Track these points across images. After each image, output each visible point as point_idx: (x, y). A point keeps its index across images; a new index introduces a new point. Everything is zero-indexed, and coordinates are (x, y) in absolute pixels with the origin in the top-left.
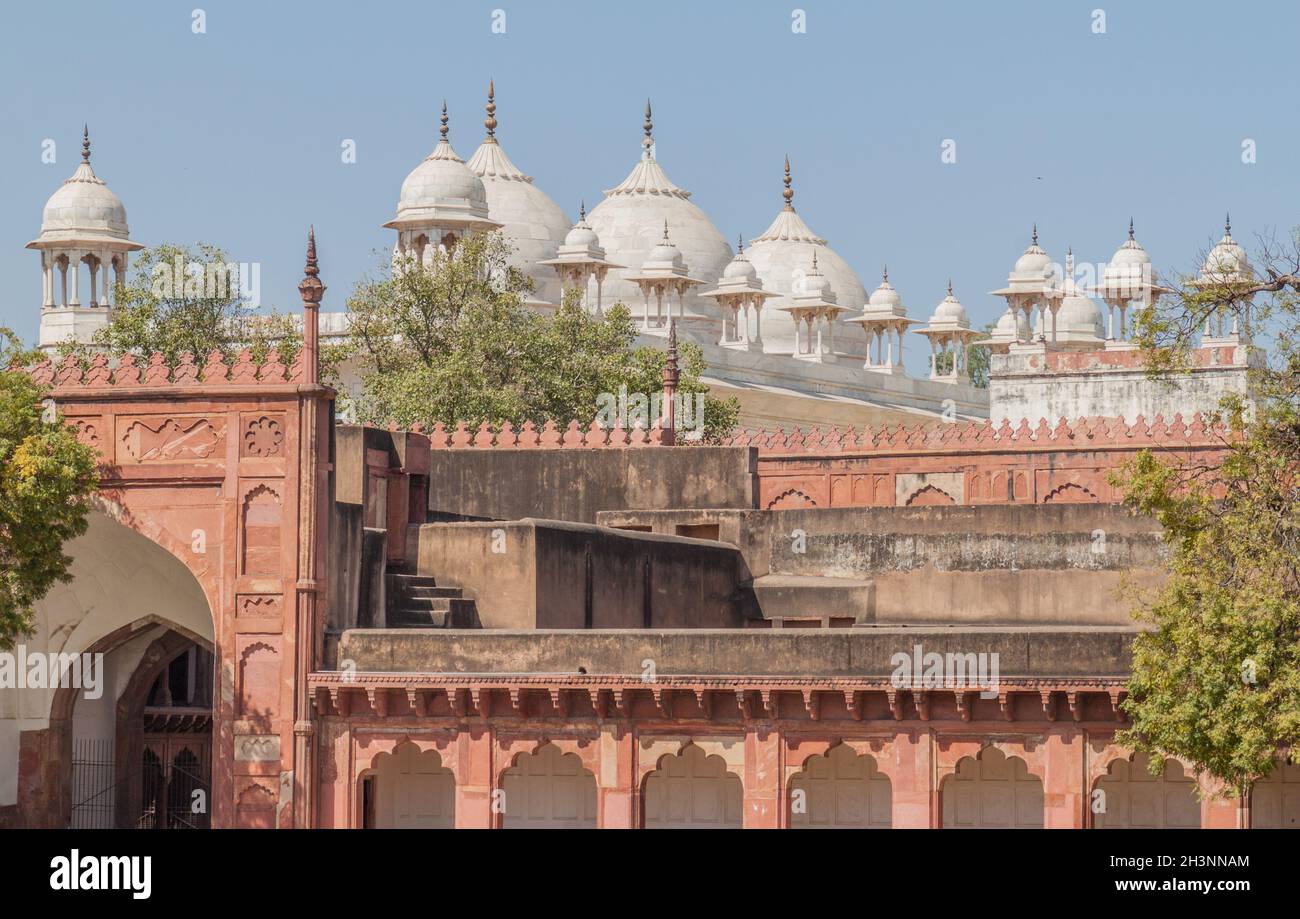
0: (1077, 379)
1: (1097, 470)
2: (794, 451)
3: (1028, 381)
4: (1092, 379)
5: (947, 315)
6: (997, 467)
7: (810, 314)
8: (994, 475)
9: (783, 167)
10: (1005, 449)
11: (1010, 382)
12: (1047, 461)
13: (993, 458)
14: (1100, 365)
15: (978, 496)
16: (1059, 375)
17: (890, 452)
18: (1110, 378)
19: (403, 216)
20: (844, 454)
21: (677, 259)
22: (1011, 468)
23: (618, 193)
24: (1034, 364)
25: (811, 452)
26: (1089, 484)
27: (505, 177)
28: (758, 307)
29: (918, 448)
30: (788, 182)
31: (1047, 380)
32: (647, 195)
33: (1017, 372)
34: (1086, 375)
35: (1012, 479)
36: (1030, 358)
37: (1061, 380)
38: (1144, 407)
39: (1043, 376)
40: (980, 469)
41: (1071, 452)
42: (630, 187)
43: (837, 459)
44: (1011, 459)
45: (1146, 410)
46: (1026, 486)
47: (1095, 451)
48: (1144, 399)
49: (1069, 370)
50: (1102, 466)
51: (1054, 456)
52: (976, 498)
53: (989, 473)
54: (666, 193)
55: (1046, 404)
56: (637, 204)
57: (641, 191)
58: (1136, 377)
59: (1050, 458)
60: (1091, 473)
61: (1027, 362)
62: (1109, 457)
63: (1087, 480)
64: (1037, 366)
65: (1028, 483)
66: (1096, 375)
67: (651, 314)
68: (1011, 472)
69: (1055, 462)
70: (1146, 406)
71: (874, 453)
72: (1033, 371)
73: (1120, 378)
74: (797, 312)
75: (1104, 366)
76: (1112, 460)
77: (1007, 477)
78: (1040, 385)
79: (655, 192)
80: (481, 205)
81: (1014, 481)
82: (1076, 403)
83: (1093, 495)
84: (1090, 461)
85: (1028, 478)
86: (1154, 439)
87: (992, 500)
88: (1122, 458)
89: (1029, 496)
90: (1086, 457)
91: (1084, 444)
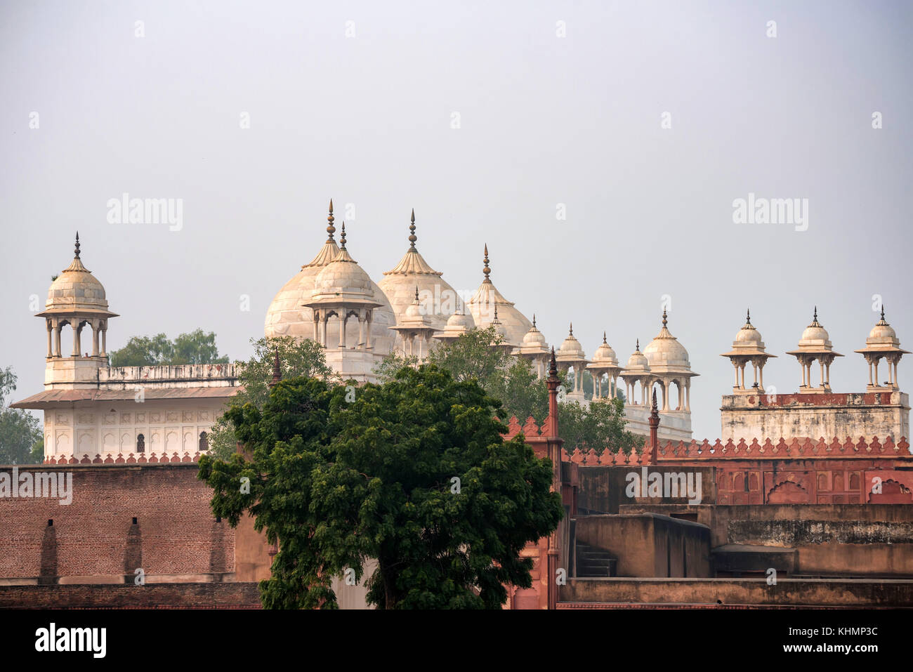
0: (782, 412)
1: (806, 473)
3: (748, 412)
4: (792, 412)
6: (736, 470)
8: (735, 475)
10: (743, 458)
11: (735, 413)
12: (772, 466)
13: (734, 465)
14: (797, 403)
15: (724, 488)
16: (769, 409)
18: (805, 412)
22: (746, 470)
24: (751, 401)
26: (801, 481)
29: (682, 457)
30: (487, 262)
31: (761, 411)
33: (741, 406)
34: (788, 409)
35: (747, 477)
36: (749, 398)
37: (771, 412)
38: (828, 431)
39: (758, 410)
40: (725, 470)
41: (788, 461)
44: (746, 465)
45: (830, 432)
46: (757, 482)
47: (804, 461)
48: (828, 426)
49: (777, 406)
50: (810, 470)
51: (777, 463)
52: (721, 490)
53: (731, 474)
55: (760, 428)
58: (823, 411)
59: (773, 464)
60: (802, 475)
61: (747, 400)
62: (815, 465)
63: (800, 479)
64: (754, 403)
65: (758, 480)
66: (795, 409)
68: (746, 473)
69: (777, 467)
70: (830, 430)
72: (751, 406)
73: (812, 411)
75: (800, 404)
76: (817, 466)
77: (744, 476)
78: (757, 416)
81: (749, 480)
82: (781, 427)
83: (803, 489)
84: (801, 467)
85: (758, 477)
86: (847, 452)
87: (733, 491)
88: (823, 464)
89: (759, 489)
90: (799, 464)
91: (797, 456)
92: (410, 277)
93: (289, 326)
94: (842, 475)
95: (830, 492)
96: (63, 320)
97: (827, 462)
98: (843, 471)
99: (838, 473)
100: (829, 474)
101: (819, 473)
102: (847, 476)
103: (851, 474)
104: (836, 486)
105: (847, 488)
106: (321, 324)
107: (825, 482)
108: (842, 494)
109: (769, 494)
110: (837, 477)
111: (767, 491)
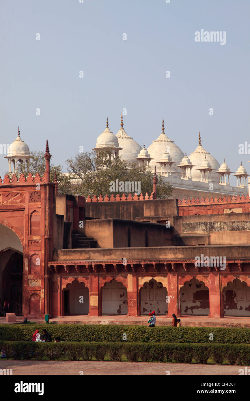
2: (197, 204)
5: (241, 170)
7: (204, 170)
9: (199, 135)
17: (222, 203)
19: (97, 147)
20: (210, 204)
21: (169, 157)
23: (156, 142)
25: (202, 204)
27: (126, 138)
28: (191, 169)
29: (230, 202)
30: (200, 138)
32: (163, 142)
40: (246, 207)
42: (159, 140)
43: (208, 205)
54: (168, 141)
56: (160, 144)
57: (161, 141)
67: (163, 172)
71: (218, 204)
74: (201, 170)
79: (165, 141)
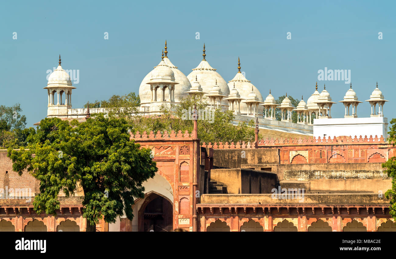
1: (344, 150)
2: (262, 145)
5: (286, 103)
6: (317, 149)
7: (251, 104)
8: (316, 151)
9: (238, 60)
10: (319, 144)
12: (331, 148)
13: (316, 147)
15: (312, 157)
17: (288, 145)
20: (275, 146)
21: (220, 91)
22: (321, 149)
23: (196, 70)
25: (266, 145)
28: (239, 103)
29: (296, 144)
30: (239, 64)
32: (205, 70)
40: (312, 150)
41: (337, 146)
42: (200, 68)
43: (273, 147)
44: (321, 147)
46: (325, 154)
47: (343, 145)
51: (333, 146)
53: (315, 151)
56: (202, 73)
57: (203, 69)
60: (342, 151)
62: (347, 147)
63: (342, 153)
65: (325, 153)
68: (321, 151)
69: (333, 148)
71: (284, 145)
74: (247, 103)
77: (320, 152)
79: (207, 69)
80: (173, 78)
81: (322, 153)
83: (343, 157)
84: (342, 148)
85: (325, 152)
86: (359, 142)
87: (316, 158)
88: (351, 147)
89: (326, 157)
90: (341, 147)
91: (341, 143)
92: (202, 71)
93: (148, 92)
94: (358, 151)
95: (353, 158)
96: (54, 90)
97: (352, 146)
98: (358, 149)
99: (357, 150)
100: (353, 150)
101: (350, 150)
102: (360, 151)
103: (361, 150)
104: (356, 155)
105: (360, 156)
106: (154, 91)
107: (351, 154)
108: (358, 158)
109: (330, 159)
110: (356, 152)
111: (329, 159)
